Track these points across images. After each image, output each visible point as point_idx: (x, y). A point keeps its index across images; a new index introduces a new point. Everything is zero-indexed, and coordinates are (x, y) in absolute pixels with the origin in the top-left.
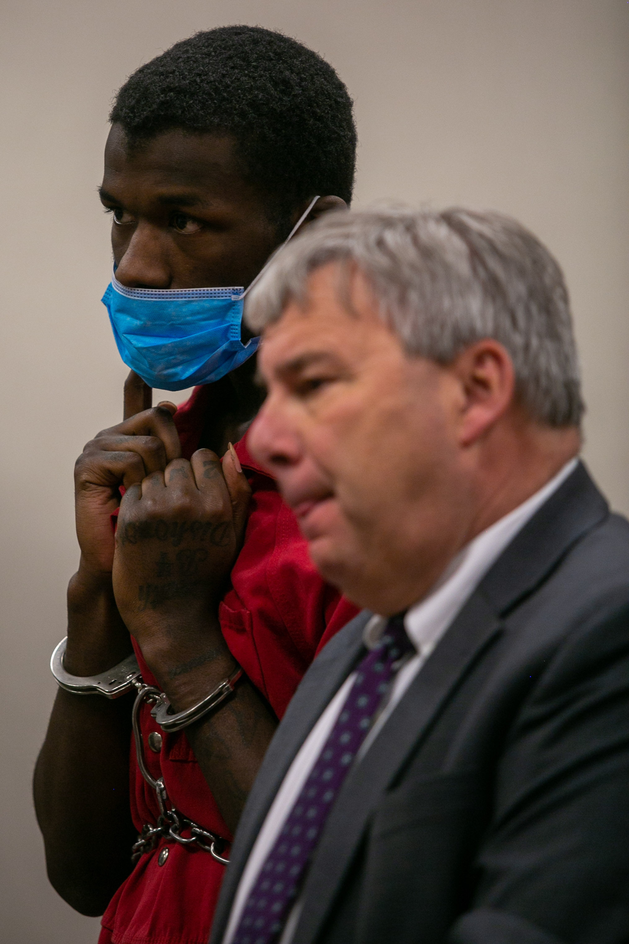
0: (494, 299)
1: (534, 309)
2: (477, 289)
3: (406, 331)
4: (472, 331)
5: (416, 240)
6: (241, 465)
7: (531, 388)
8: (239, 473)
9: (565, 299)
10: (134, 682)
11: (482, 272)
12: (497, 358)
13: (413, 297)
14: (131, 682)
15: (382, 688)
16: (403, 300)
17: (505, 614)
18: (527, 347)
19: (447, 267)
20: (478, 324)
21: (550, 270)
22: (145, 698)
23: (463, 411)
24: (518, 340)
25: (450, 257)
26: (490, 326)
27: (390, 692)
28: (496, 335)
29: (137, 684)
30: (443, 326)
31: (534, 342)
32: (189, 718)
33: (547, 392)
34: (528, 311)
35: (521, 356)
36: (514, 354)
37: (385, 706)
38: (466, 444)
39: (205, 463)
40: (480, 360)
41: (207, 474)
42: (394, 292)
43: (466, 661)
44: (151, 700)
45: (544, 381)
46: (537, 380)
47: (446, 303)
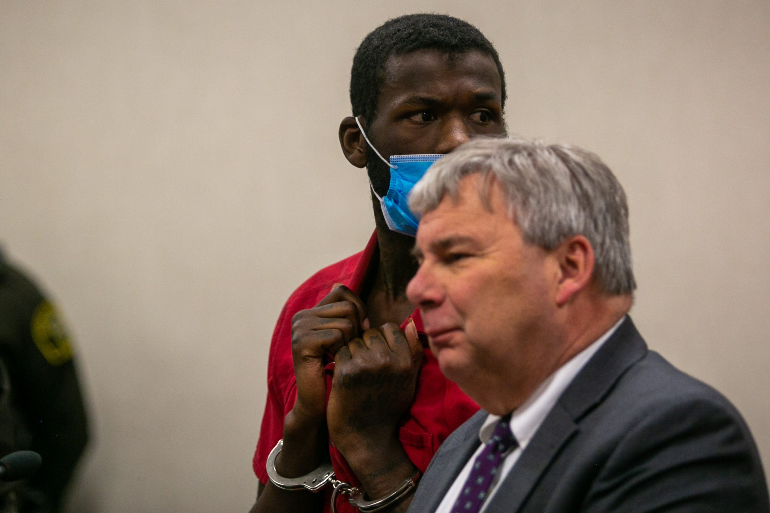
0: (584, 209)
1: (609, 220)
2: (575, 201)
3: (526, 225)
4: (571, 229)
5: (535, 163)
6: (418, 332)
7: (604, 271)
8: (417, 339)
9: (627, 214)
10: (330, 479)
11: (577, 188)
12: (583, 247)
13: (532, 201)
14: (328, 480)
15: (494, 471)
16: (525, 203)
17: (578, 420)
18: (603, 244)
19: (556, 183)
20: (574, 224)
21: (619, 193)
22: (340, 490)
23: (561, 282)
24: (598, 239)
25: (558, 177)
26: (582, 227)
27: (499, 474)
28: (585, 232)
29: (332, 481)
30: (551, 223)
31: (608, 241)
32: (382, 504)
33: (614, 275)
34: (605, 219)
35: (599, 250)
36: (594, 248)
37: (496, 484)
38: (560, 305)
39: (394, 333)
40: (572, 248)
41: (396, 340)
42: (520, 197)
43: (553, 452)
44: (344, 492)
45: (612, 268)
46: (608, 266)
47: (554, 208)
